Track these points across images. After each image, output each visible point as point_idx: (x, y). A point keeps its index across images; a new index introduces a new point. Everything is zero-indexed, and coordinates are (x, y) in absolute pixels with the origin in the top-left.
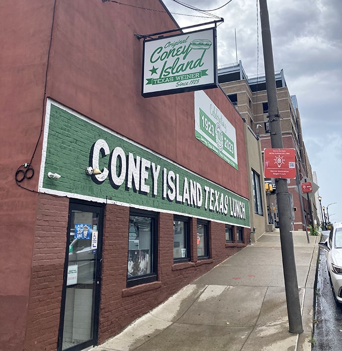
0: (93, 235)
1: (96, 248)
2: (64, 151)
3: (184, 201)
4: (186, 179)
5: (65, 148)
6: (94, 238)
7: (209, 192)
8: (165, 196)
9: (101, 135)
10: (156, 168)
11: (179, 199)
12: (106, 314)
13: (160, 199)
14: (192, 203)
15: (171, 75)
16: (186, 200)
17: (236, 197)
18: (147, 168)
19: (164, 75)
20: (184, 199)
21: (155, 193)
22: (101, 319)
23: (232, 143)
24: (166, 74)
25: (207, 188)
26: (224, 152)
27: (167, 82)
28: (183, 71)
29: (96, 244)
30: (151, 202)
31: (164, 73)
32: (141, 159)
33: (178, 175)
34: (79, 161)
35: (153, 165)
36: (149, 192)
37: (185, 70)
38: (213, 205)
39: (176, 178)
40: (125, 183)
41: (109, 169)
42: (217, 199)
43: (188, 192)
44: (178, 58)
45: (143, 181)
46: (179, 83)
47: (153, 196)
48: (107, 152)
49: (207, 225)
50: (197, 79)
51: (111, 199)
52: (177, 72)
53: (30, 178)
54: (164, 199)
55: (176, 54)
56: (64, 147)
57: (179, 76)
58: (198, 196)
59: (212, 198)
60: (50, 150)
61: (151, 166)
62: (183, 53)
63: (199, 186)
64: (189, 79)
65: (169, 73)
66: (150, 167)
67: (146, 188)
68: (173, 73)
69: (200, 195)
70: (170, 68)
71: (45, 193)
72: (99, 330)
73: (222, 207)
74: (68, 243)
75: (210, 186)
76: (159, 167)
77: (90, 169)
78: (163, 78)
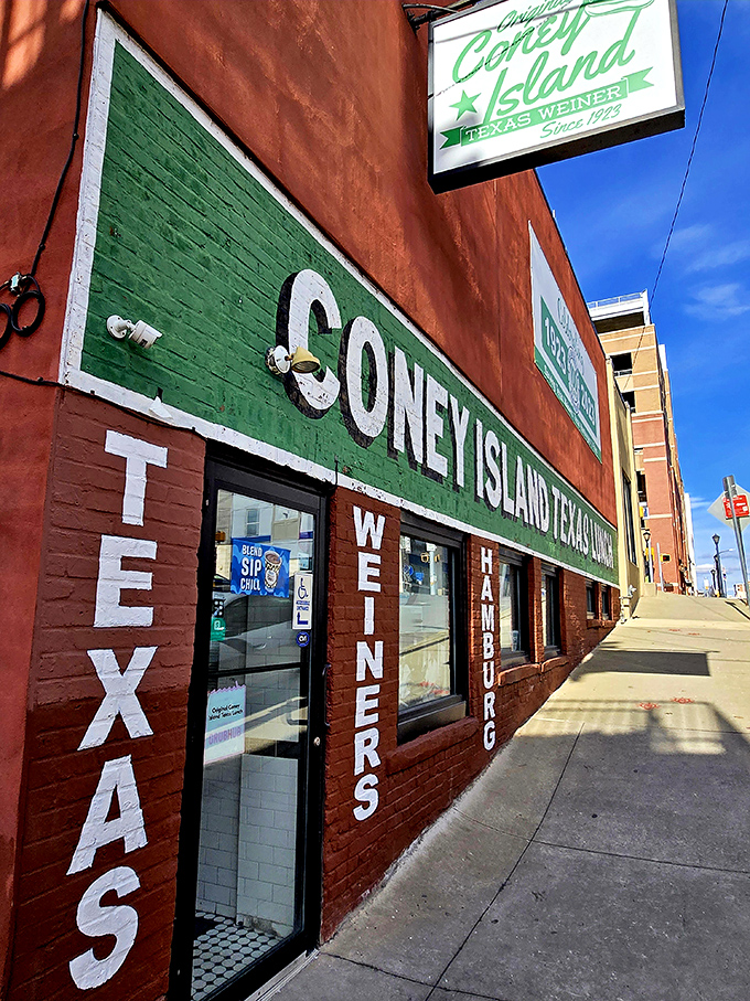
0: (297, 585)
1: (308, 627)
2: (179, 256)
3: (518, 515)
4: (519, 460)
5: (182, 247)
6: (302, 593)
7: (560, 502)
8: (480, 494)
9: (315, 259)
10: (460, 414)
11: (509, 507)
12: (341, 837)
13: (469, 497)
14: (532, 523)
15: (522, 107)
16: (522, 511)
17: (599, 522)
18: (439, 407)
19: (499, 113)
20: (518, 510)
21: (460, 482)
22: (328, 858)
23: (593, 402)
24: (504, 107)
25: (555, 491)
26: (580, 415)
27: (510, 130)
28: (561, 89)
29: (307, 616)
30: (450, 502)
31: (498, 106)
32: (425, 378)
33: (504, 446)
34: (241, 316)
35: (454, 402)
36: (445, 475)
37: (570, 83)
38: (566, 533)
39: (501, 453)
40: (386, 433)
41: (342, 378)
42: (572, 518)
43: (524, 494)
44: (546, 54)
45: (431, 441)
46: (552, 127)
47: (456, 487)
48: (334, 321)
49: (557, 578)
50: (614, 104)
51: (347, 474)
52: (541, 95)
53: (28, 333)
54: (479, 502)
55: (538, 44)
56: (179, 239)
57: (549, 106)
58: (542, 507)
59: (564, 518)
60: (113, 227)
61: (449, 404)
62: (559, 34)
63: (543, 484)
64: (585, 107)
65: (516, 102)
66: (446, 407)
67: (438, 464)
68: (527, 101)
69: (544, 505)
70: (518, 87)
71: (92, 397)
72: (324, 893)
73: (579, 538)
74: (205, 607)
75: (562, 489)
76: (466, 412)
77: (279, 352)
78: (495, 122)
